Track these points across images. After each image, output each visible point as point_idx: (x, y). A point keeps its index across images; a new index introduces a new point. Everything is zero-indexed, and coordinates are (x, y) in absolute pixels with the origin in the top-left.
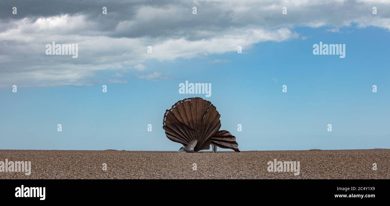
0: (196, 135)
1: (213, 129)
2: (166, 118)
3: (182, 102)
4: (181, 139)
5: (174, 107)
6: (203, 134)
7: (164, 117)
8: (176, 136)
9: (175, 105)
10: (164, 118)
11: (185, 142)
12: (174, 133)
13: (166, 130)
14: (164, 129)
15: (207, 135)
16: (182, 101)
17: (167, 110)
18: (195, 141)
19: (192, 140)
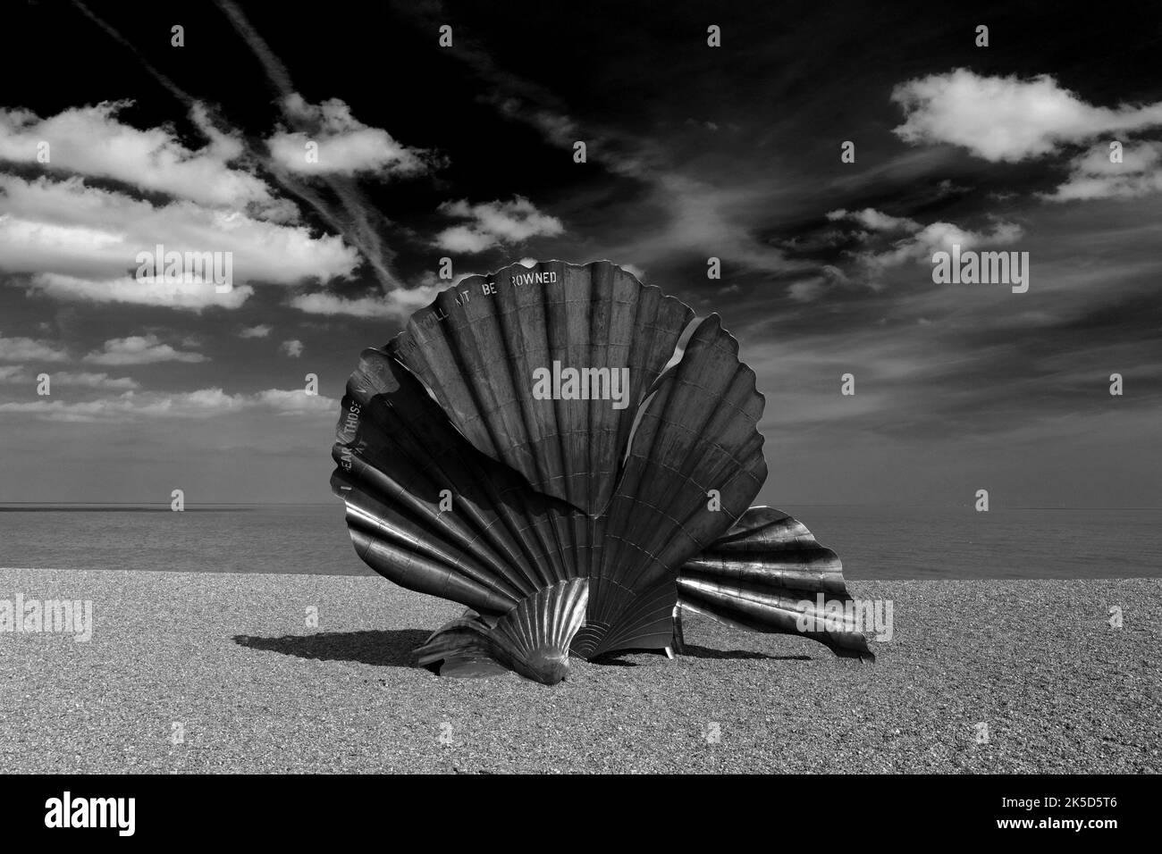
0: (580, 546)
2: (355, 410)
3: (486, 288)
4: (464, 568)
7: (345, 403)
8: (426, 546)
9: (433, 308)
10: (345, 413)
11: (496, 592)
12: (415, 526)
13: (358, 500)
18: (569, 586)
19: (548, 582)
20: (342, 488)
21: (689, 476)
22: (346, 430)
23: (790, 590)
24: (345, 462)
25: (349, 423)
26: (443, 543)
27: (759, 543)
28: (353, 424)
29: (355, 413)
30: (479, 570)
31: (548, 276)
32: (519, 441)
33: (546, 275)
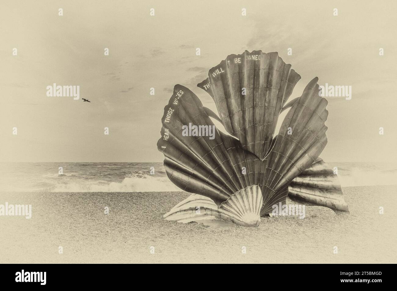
0: (256, 172)
1: (305, 153)
2: (171, 112)
3: (237, 61)
4: (211, 182)
5: (214, 75)
6: (276, 169)
7: (166, 109)
8: (196, 173)
9: (218, 67)
10: (166, 113)
11: (221, 192)
12: (192, 164)
13: (169, 153)
14: (160, 148)
15: (285, 172)
16: (239, 56)
17: (178, 87)
18: (251, 189)
19: (243, 187)
20: (162, 147)
21: (299, 143)
22: (165, 121)
23: (320, 188)
24: (166, 135)
25: (167, 118)
26: (202, 171)
27: (311, 170)
28: (169, 118)
29: (170, 113)
30: (215, 183)
31: (258, 57)
32: (240, 128)
33: (257, 56)
